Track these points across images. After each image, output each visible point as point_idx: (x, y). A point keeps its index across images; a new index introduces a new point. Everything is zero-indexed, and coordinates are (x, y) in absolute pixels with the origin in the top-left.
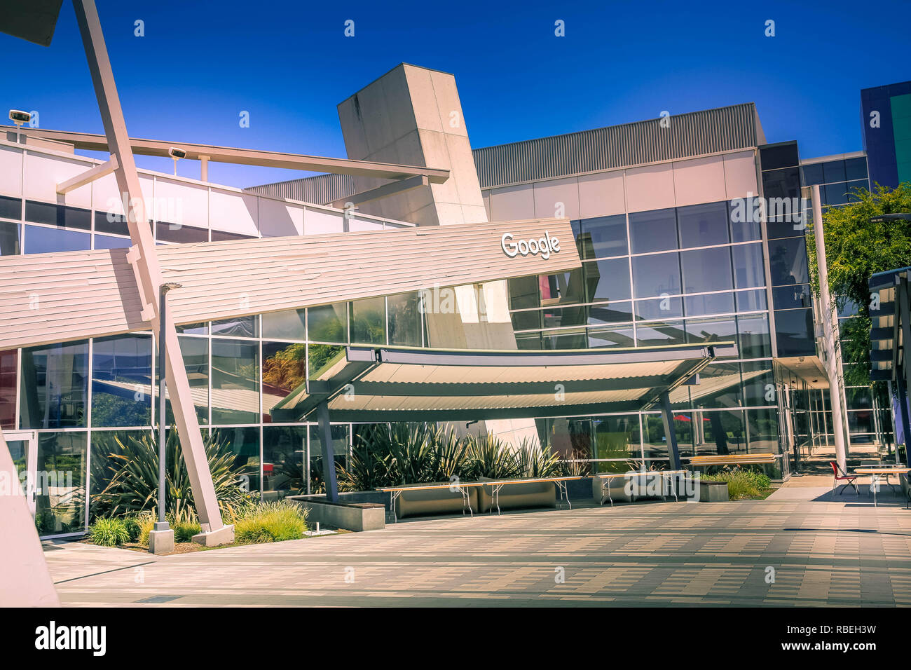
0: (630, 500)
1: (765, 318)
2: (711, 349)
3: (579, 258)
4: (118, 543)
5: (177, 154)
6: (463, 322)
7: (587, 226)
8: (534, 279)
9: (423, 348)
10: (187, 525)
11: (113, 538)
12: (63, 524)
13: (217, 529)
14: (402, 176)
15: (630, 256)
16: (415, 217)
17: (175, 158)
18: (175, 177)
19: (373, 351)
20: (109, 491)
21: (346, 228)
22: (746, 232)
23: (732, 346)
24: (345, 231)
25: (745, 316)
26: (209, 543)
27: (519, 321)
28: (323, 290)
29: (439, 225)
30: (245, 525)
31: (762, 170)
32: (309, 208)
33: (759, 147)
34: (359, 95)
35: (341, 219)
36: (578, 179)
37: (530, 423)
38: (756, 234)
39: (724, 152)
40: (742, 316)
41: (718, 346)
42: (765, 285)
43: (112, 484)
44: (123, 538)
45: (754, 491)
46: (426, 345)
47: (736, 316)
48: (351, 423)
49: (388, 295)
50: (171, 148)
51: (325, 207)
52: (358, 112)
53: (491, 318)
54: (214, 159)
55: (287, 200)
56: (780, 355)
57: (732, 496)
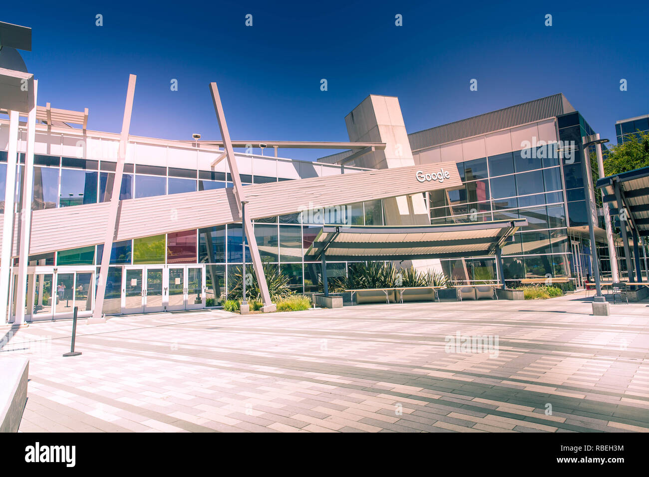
0: (475, 298)
1: (562, 206)
2: (512, 223)
3: (461, 181)
4: (233, 310)
5: (263, 146)
6: (401, 214)
7: (468, 165)
8: (442, 191)
9: (383, 226)
10: (259, 304)
11: (231, 308)
12: (218, 303)
13: (269, 305)
14: (364, 148)
15: (489, 178)
16: (378, 166)
17: (262, 148)
18: (262, 156)
19: (335, 227)
20: (236, 289)
21: (343, 172)
22: (551, 162)
23: (525, 220)
24: (342, 173)
25: (551, 205)
26: (264, 311)
27: (434, 213)
28: (323, 202)
29: (388, 168)
30: (281, 304)
31: (559, 128)
32: (324, 165)
33: (557, 117)
34: (353, 112)
35: (340, 169)
36: (462, 142)
37: (437, 261)
38: (557, 162)
39: (537, 121)
40: (549, 206)
41: (516, 221)
42: (562, 189)
43: (237, 287)
44: (235, 308)
45: (545, 295)
46: (385, 224)
47: (546, 206)
48: (346, 262)
49: (364, 201)
50: (260, 144)
51: (334, 165)
52: (353, 119)
53: (417, 211)
54: (280, 147)
55: (313, 162)
56: (571, 225)
57: (527, 297)
